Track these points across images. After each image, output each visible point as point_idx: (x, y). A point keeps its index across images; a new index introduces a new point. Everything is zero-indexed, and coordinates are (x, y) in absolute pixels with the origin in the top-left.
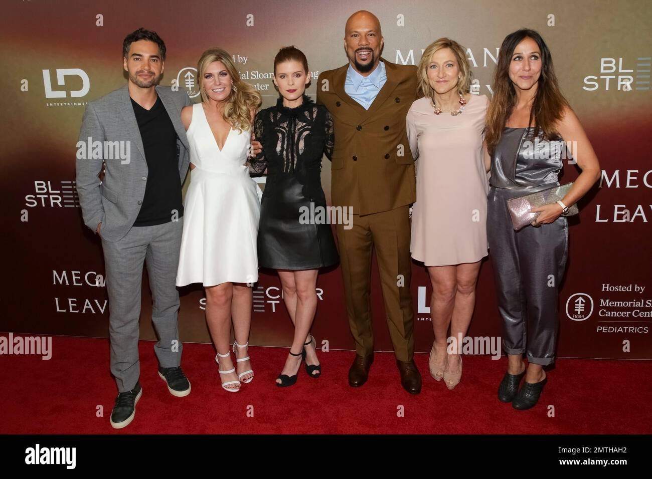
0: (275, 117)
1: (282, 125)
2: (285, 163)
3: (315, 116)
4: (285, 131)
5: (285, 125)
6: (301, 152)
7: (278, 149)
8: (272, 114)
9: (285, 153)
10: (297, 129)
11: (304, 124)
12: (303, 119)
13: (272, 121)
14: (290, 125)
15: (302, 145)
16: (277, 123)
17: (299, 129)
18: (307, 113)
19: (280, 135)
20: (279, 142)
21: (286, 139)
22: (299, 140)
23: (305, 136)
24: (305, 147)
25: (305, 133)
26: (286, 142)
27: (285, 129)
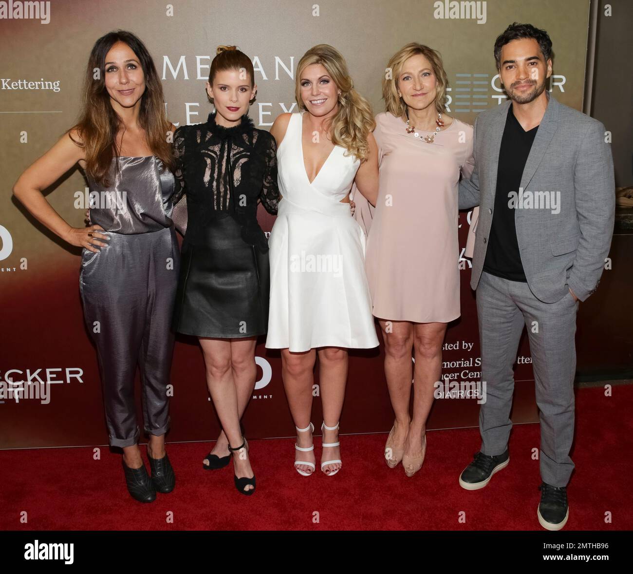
0: (203, 137)
1: (211, 148)
2: (215, 197)
3: (254, 141)
4: (215, 156)
5: (217, 149)
6: (236, 184)
7: (207, 178)
8: (199, 133)
9: (215, 184)
10: (231, 154)
11: (242, 149)
12: (240, 143)
13: (199, 141)
14: (222, 150)
15: (237, 175)
16: (206, 145)
17: (234, 155)
18: (245, 136)
19: (209, 161)
20: (207, 169)
21: (216, 166)
22: (233, 168)
23: (243, 164)
24: (242, 176)
25: (243, 161)
26: (216, 170)
27: (215, 153)
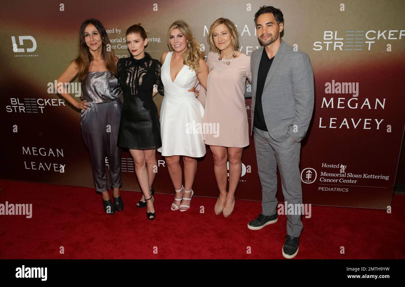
0: (128, 63)
1: (130, 68)
2: (132, 89)
3: (150, 65)
5: (133, 69)
6: (140, 84)
7: (128, 82)
8: (127, 62)
9: (131, 84)
10: (139, 71)
11: (143, 69)
12: (143, 66)
13: (126, 65)
14: (135, 70)
15: (141, 80)
16: (129, 67)
17: (140, 72)
18: (146, 63)
19: (129, 74)
20: (128, 78)
21: (132, 76)
22: (139, 77)
23: (143, 76)
24: (143, 81)
25: (144, 74)
26: (132, 78)
27: (132, 71)
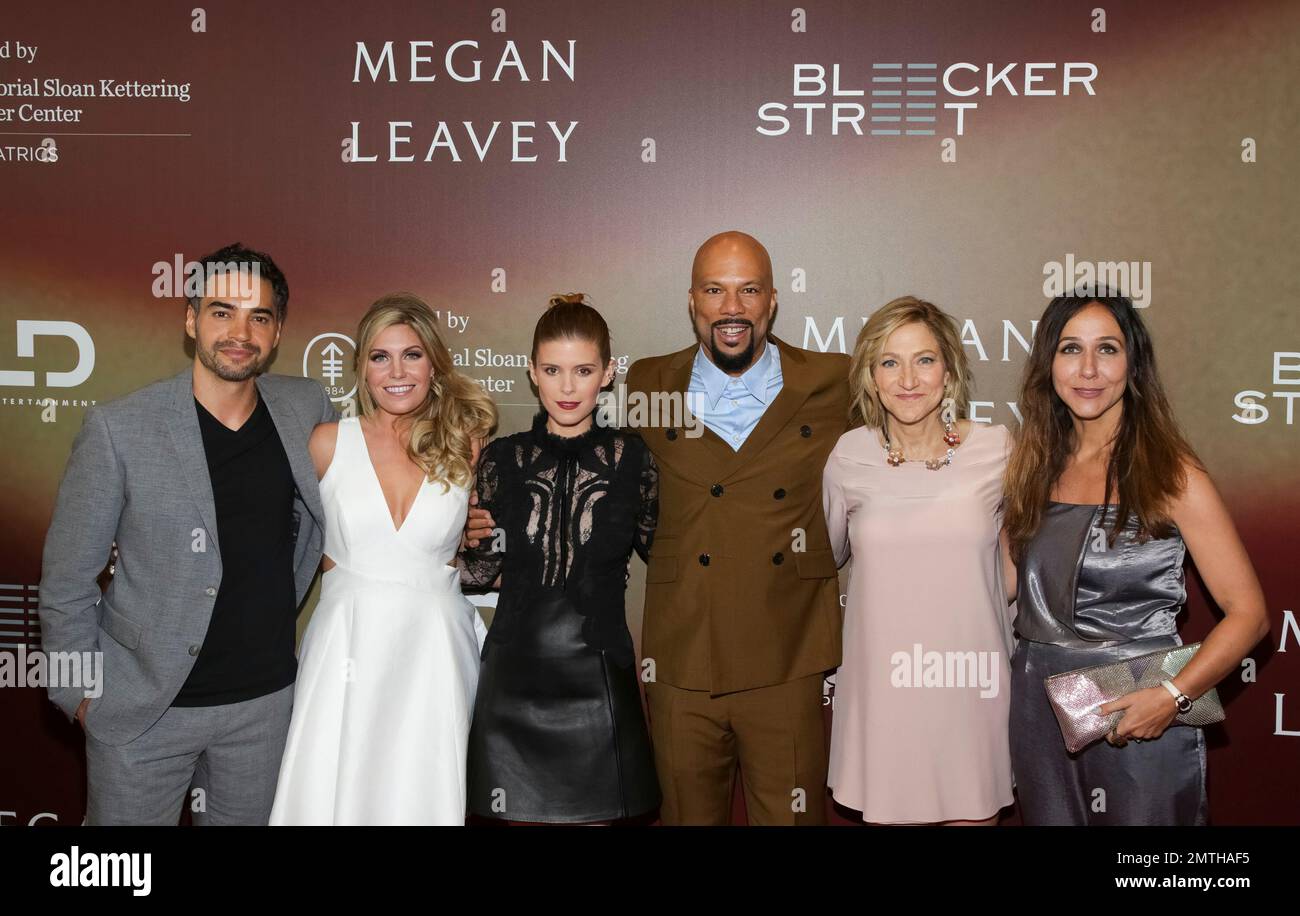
0: (527, 456)
1: (541, 475)
2: (547, 562)
3: (618, 457)
4: (548, 489)
5: (550, 476)
6: (583, 539)
7: (532, 528)
8: (519, 449)
9: (546, 539)
10: (576, 485)
11: (594, 475)
12: (592, 464)
13: (520, 464)
14: (560, 477)
15: (586, 522)
16: (532, 470)
17: (581, 487)
18: (600, 451)
19: (537, 499)
20: (533, 513)
21: (550, 508)
22: (580, 510)
23: (596, 503)
25: (596, 496)
26: (550, 514)
27: (548, 484)
